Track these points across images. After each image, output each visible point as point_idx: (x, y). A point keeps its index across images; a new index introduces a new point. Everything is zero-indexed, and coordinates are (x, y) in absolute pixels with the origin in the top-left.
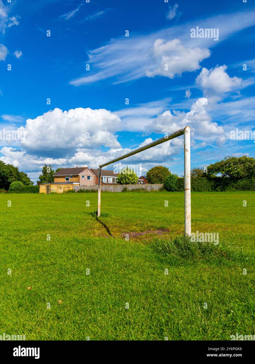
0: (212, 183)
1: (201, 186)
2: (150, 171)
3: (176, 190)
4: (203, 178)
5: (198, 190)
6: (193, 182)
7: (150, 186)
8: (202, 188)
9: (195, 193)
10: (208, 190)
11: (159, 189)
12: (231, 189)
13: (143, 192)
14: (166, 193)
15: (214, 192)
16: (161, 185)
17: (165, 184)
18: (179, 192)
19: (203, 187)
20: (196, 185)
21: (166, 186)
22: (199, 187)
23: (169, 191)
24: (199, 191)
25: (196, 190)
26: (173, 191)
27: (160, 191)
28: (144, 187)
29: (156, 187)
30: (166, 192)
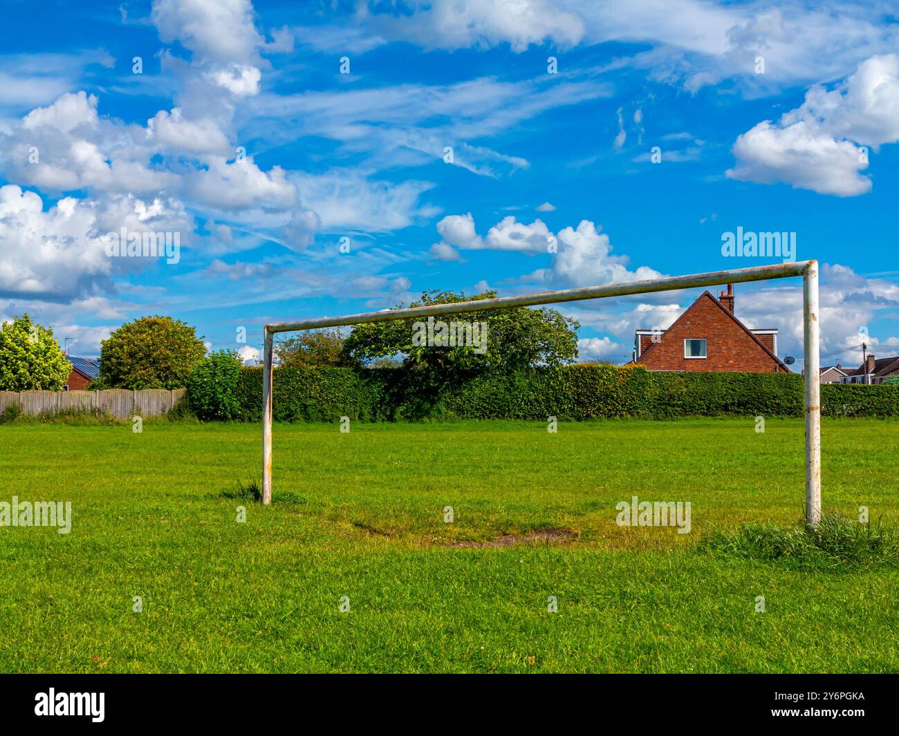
0: (376, 389)
1: (332, 402)
2: (118, 335)
3: (234, 417)
4: (339, 369)
5: (320, 415)
6: (303, 385)
7: (124, 397)
8: (337, 408)
9: (312, 426)
10: (359, 417)
11: (163, 411)
12: (441, 413)
13: (95, 425)
14: (193, 427)
15: (379, 425)
16: (174, 396)
17: (189, 393)
18: (247, 425)
19: (341, 405)
20: (316, 398)
21: (192, 400)
22: (325, 406)
23: (205, 420)
24: (324, 420)
25: (313, 417)
26: (223, 419)
27: (171, 420)
28: (97, 404)
29: (149, 403)
30: (196, 424)
